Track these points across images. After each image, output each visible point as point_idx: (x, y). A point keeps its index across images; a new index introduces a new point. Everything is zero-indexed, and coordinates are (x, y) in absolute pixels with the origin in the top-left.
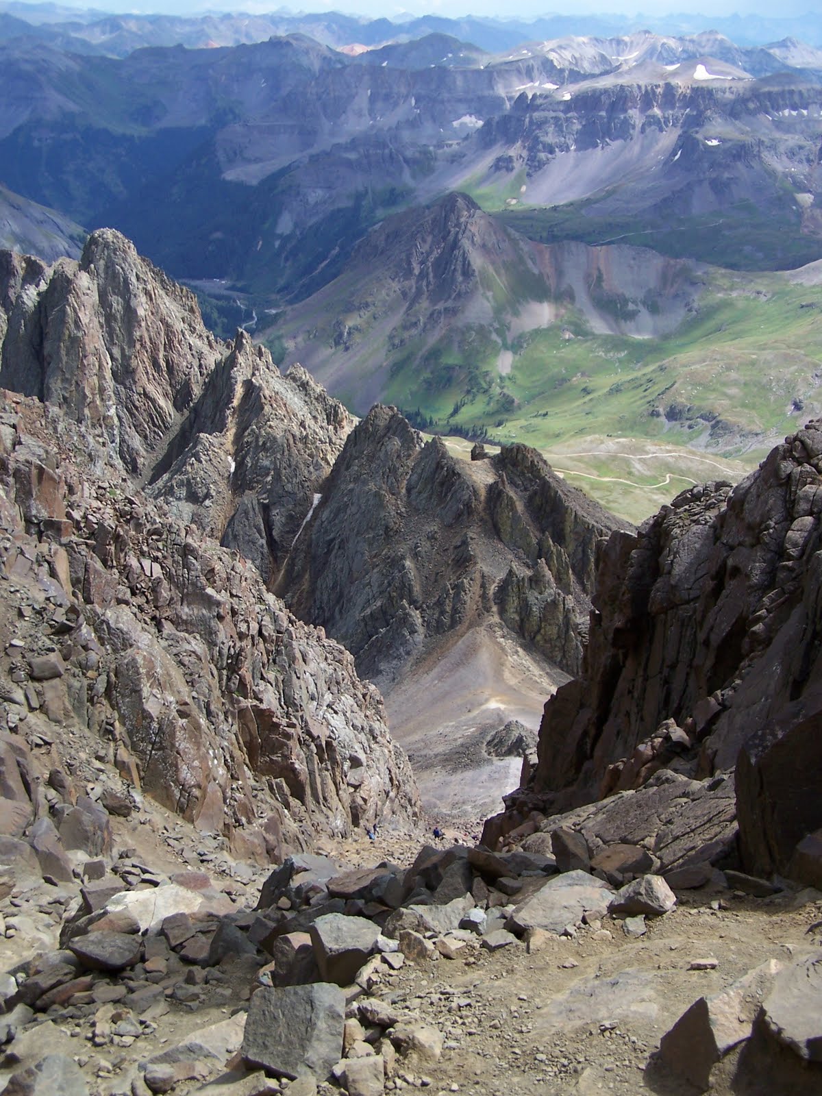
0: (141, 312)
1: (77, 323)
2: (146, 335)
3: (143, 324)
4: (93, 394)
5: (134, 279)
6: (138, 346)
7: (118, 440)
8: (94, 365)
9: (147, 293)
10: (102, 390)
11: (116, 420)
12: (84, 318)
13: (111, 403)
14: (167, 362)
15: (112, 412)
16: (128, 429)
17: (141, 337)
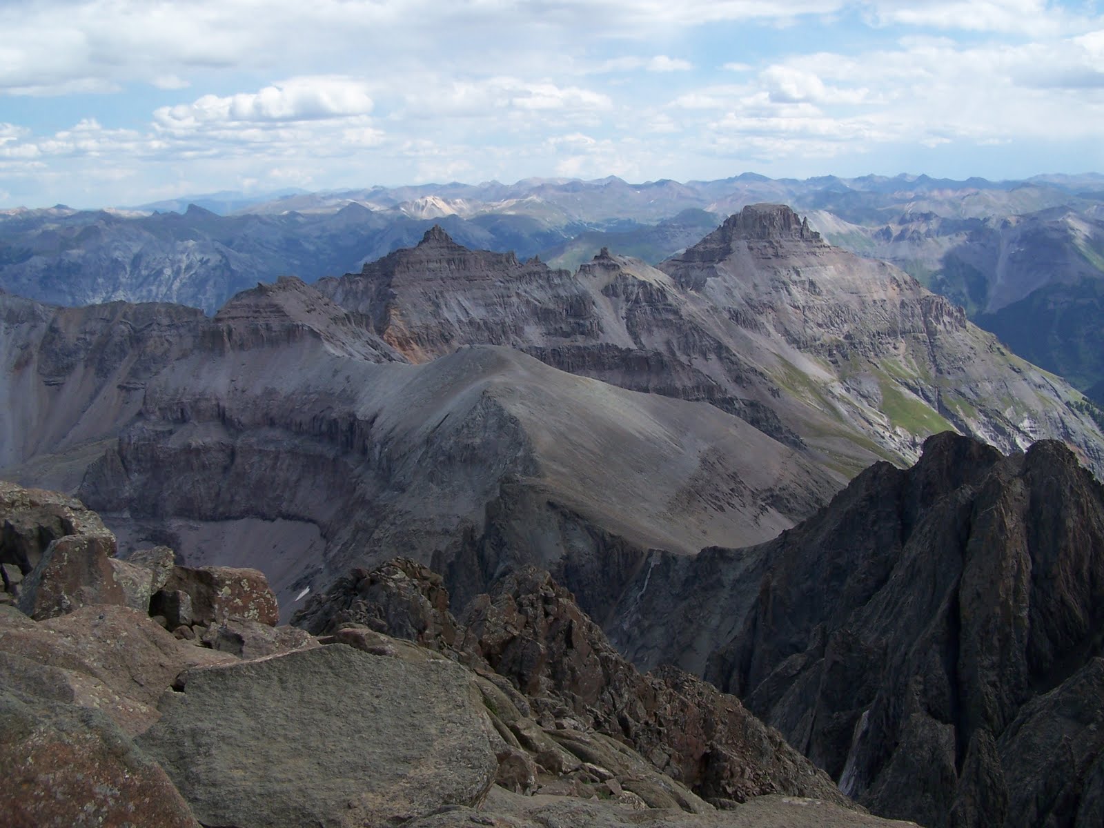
0: (1070, 523)
1: (1002, 526)
2: (1071, 545)
3: (1071, 535)
4: (1007, 595)
5: (1067, 492)
6: (1061, 555)
7: (1026, 640)
8: (1012, 567)
9: (1079, 506)
10: (1017, 591)
11: (1027, 622)
12: (1010, 523)
13: (1024, 605)
14: (1091, 574)
15: (1025, 613)
16: (1039, 633)
17: (1066, 546)
